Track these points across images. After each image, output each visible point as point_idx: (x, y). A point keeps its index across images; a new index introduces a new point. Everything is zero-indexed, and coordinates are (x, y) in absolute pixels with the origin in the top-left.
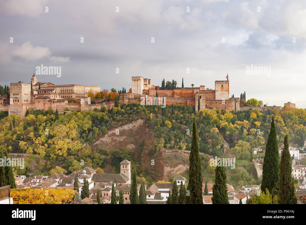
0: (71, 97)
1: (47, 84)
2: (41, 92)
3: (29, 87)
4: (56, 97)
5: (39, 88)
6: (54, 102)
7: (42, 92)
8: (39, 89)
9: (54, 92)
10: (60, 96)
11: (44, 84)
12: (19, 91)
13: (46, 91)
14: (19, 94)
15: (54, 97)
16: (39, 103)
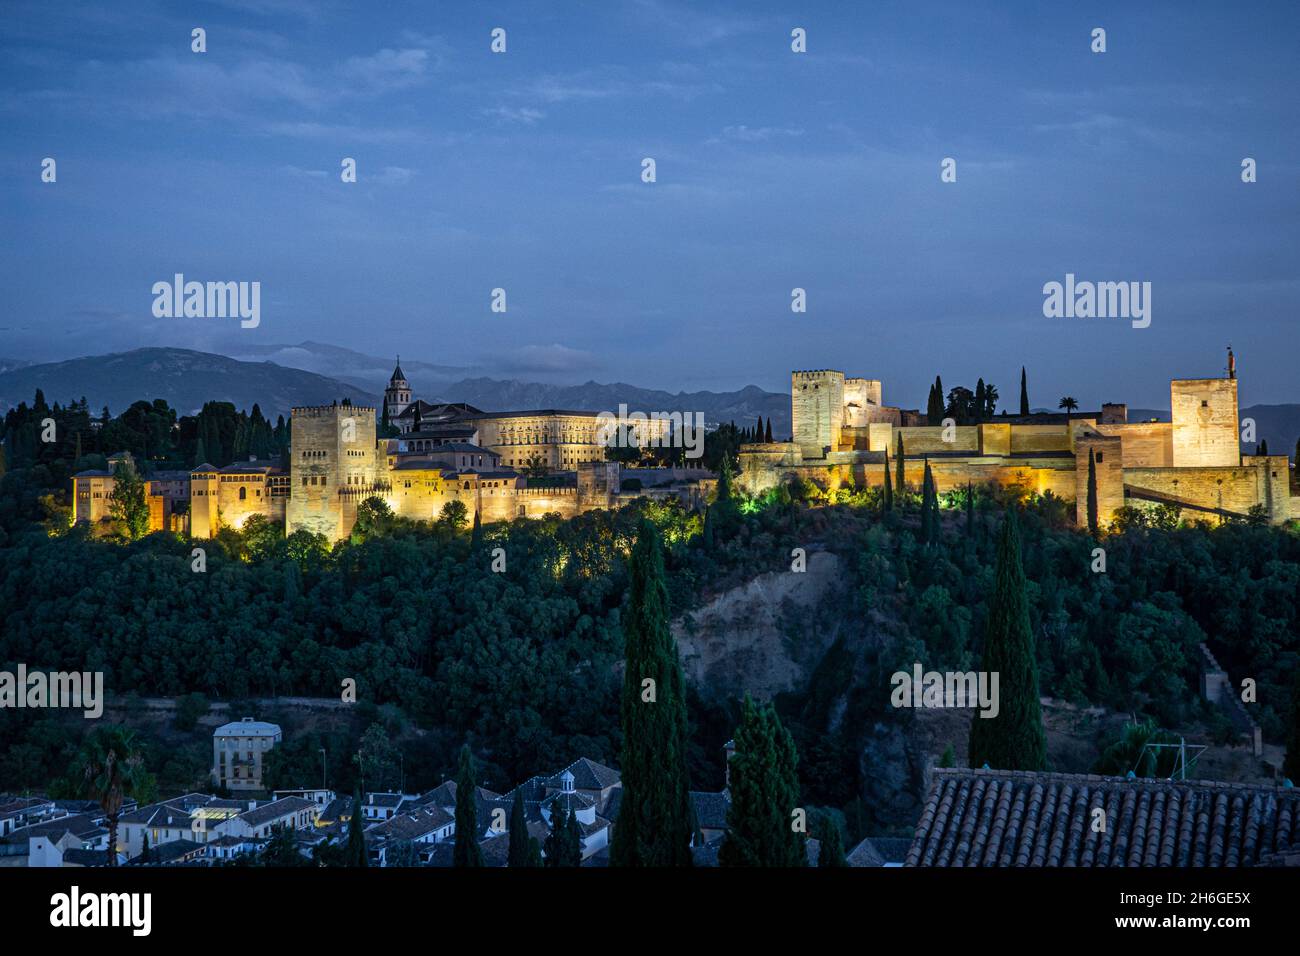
0: (541, 461)
1: (444, 408)
2: (420, 443)
3: (366, 424)
4: (480, 464)
5: (416, 428)
6: (467, 483)
7: (424, 441)
8: (413, 430)
9: (474, 441)
10: (495, 460)
11: (436, 412)
12: (327, 440)
13: (443, 441)
14: (327, 451)
15: (472, 464)
16: (408, 489)
